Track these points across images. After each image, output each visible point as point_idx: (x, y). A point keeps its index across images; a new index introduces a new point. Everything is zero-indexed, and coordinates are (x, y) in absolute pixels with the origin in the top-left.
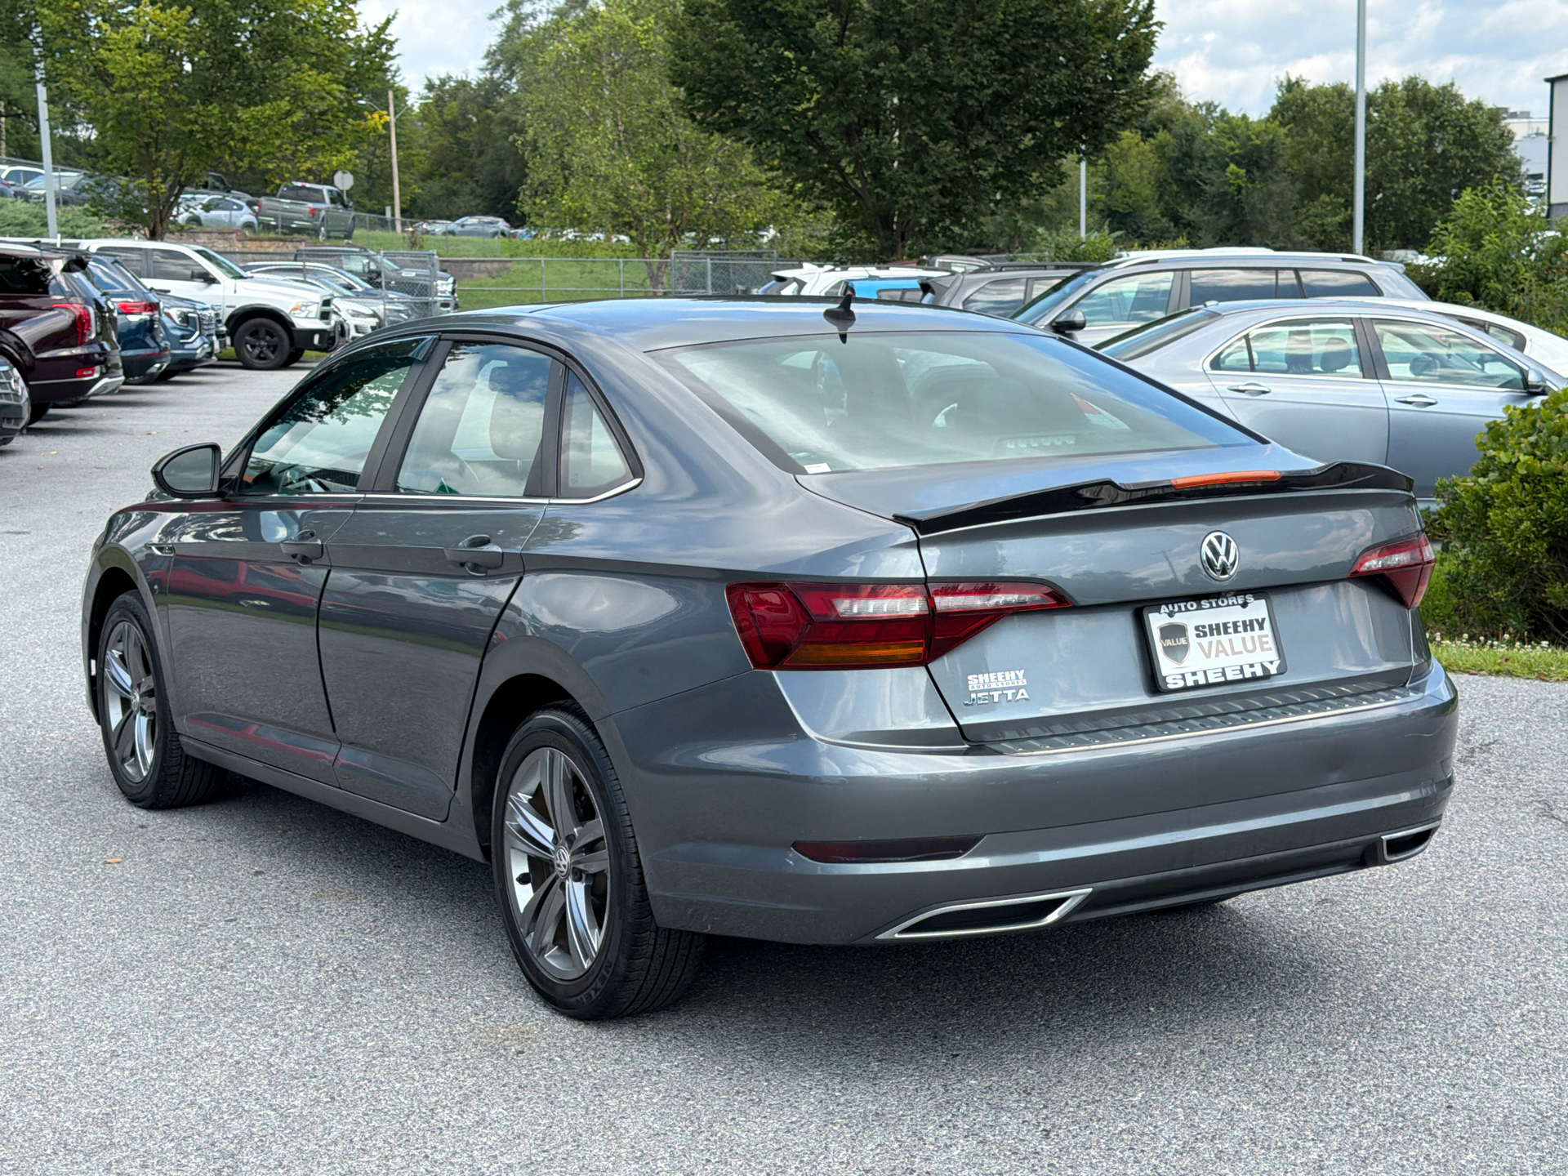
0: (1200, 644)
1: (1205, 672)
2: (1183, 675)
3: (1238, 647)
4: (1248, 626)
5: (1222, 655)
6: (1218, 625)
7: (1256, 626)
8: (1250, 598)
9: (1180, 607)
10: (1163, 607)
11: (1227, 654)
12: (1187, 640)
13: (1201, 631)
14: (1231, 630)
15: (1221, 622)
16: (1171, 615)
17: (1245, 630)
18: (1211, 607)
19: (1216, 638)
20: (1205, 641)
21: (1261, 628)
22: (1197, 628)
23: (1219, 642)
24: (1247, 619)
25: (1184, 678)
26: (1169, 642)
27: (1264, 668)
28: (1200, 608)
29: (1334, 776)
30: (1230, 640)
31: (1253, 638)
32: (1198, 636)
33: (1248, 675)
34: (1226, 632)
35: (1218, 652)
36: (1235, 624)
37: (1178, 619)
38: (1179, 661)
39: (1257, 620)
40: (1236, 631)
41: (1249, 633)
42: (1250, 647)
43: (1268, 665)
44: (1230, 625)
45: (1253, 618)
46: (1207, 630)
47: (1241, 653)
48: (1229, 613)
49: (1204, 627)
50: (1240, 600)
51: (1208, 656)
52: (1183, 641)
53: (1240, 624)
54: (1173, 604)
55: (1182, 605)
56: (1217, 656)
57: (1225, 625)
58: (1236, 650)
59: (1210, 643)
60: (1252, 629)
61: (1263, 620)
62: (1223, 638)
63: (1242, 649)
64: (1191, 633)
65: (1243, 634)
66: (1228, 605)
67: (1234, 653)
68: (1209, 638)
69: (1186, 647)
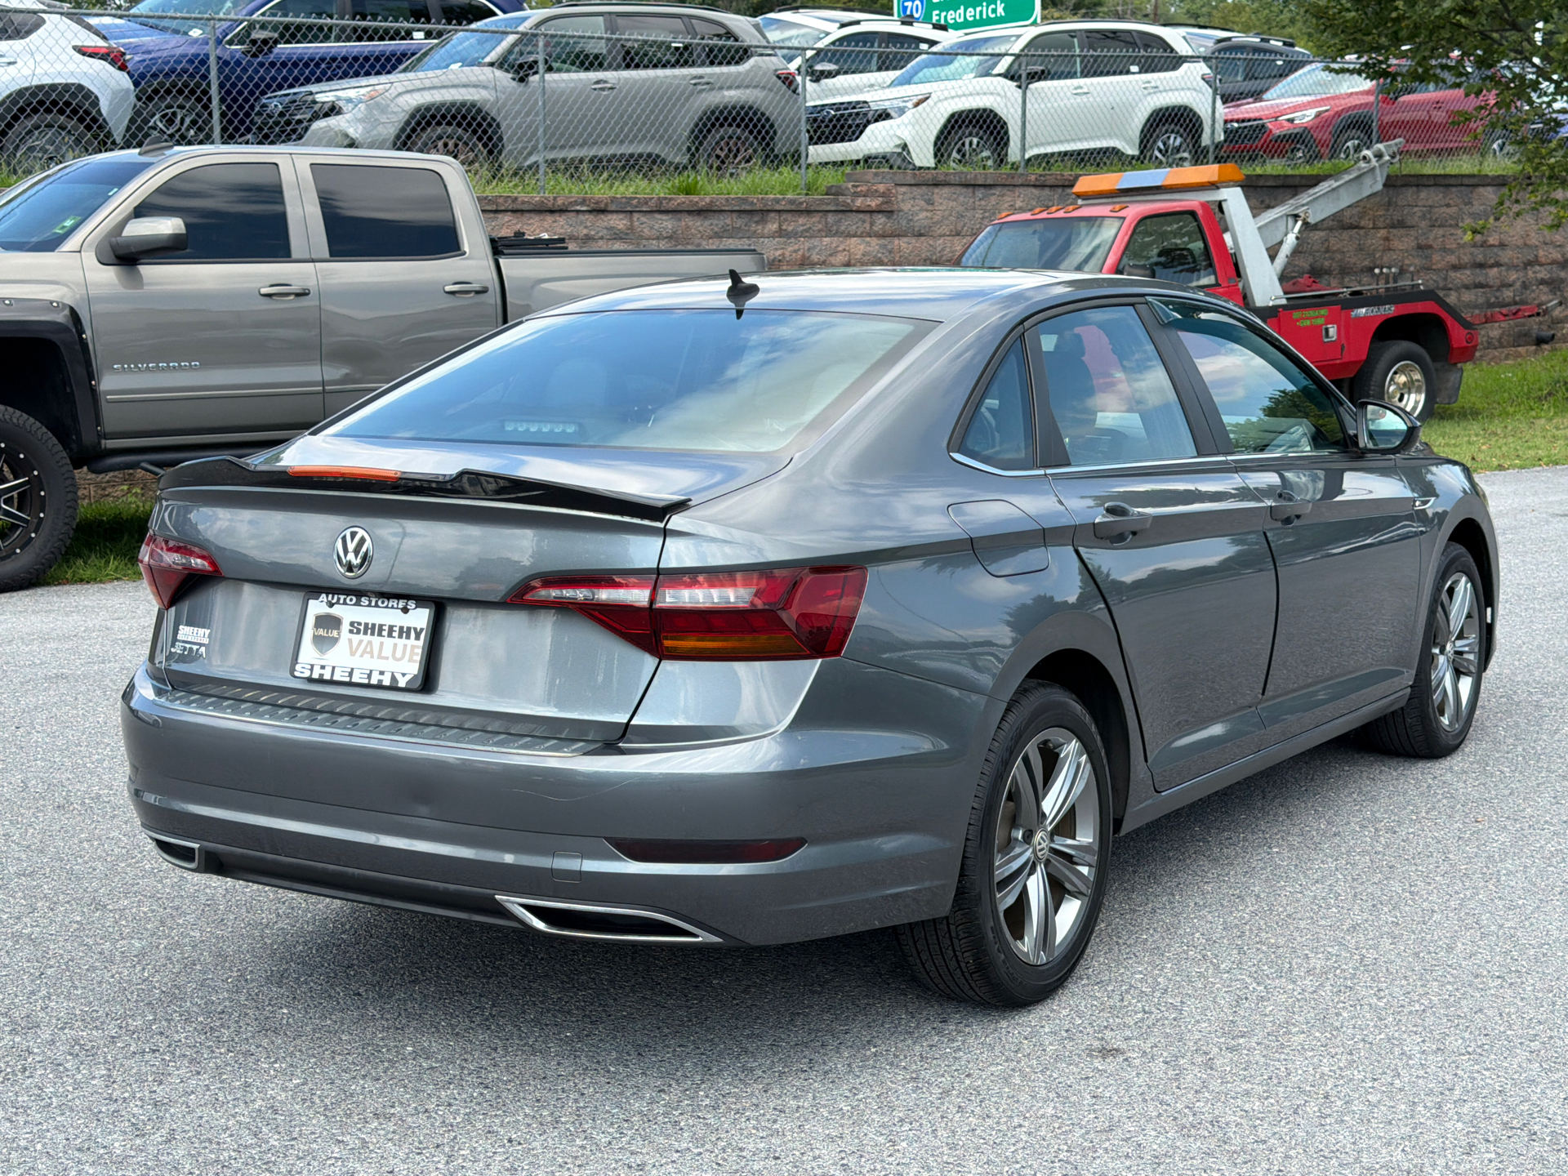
0: (350, 641)
1: (334, 668)
2: (312, 666)
3: (387, 652)
4: (405, 632)
5: (367, 656)
6: (374, 625)
7: (413, 635)
8: (412, 604)
9: (339, 599)
10: (324, 595)
11: (372, 657)
12: (339, 634)
13: (355, 628)
14: (385, 633)
15: (377, 622)
16: (331, 605)
17: (400, 636)
18: (370, 605)
19: (368, 637)
20: (356, 638)
21: (417, 638)
22: (352, 624)
23: (370, 643)
24: (405, 625)
25: (312, 670)
26: (321, 632)
27: (393, 678)
28: (358, 604)
29: (423, 810)
30: (382, 644)
31: (405, 646)
32: (351, 632)
33: (374, 681)
34: (380, 634)
35: (364, 652)
36: (391, 629)
37: (337, 611)
38: (322, 651)
39: (415, 629)
40: (390, 635)
41: (404, 641)
42: (399, 654)
43: (399, 677)
44: (386, 628)
45: (412, 625)
46: (362, 628)
47: (387, 658)
48: (388, 615)
49: (360, 624)
50: (402, 604)
51: (353, 654)
52: (335, 633)
53: (397, 629)
54: (333, 594)
55: (342, 597)
56: (362, 656)
57: (381, 626)
58: (383, 655)
59: (361, 642)
60: (408, 637)
61: (422, 630)
62: (376, 639)
63: (390, 655)
64: (345, 627)
65: (397, 640)
66: (387, 607)
67: (380, 657)
68: (361, 636)
69: (335, 640)
